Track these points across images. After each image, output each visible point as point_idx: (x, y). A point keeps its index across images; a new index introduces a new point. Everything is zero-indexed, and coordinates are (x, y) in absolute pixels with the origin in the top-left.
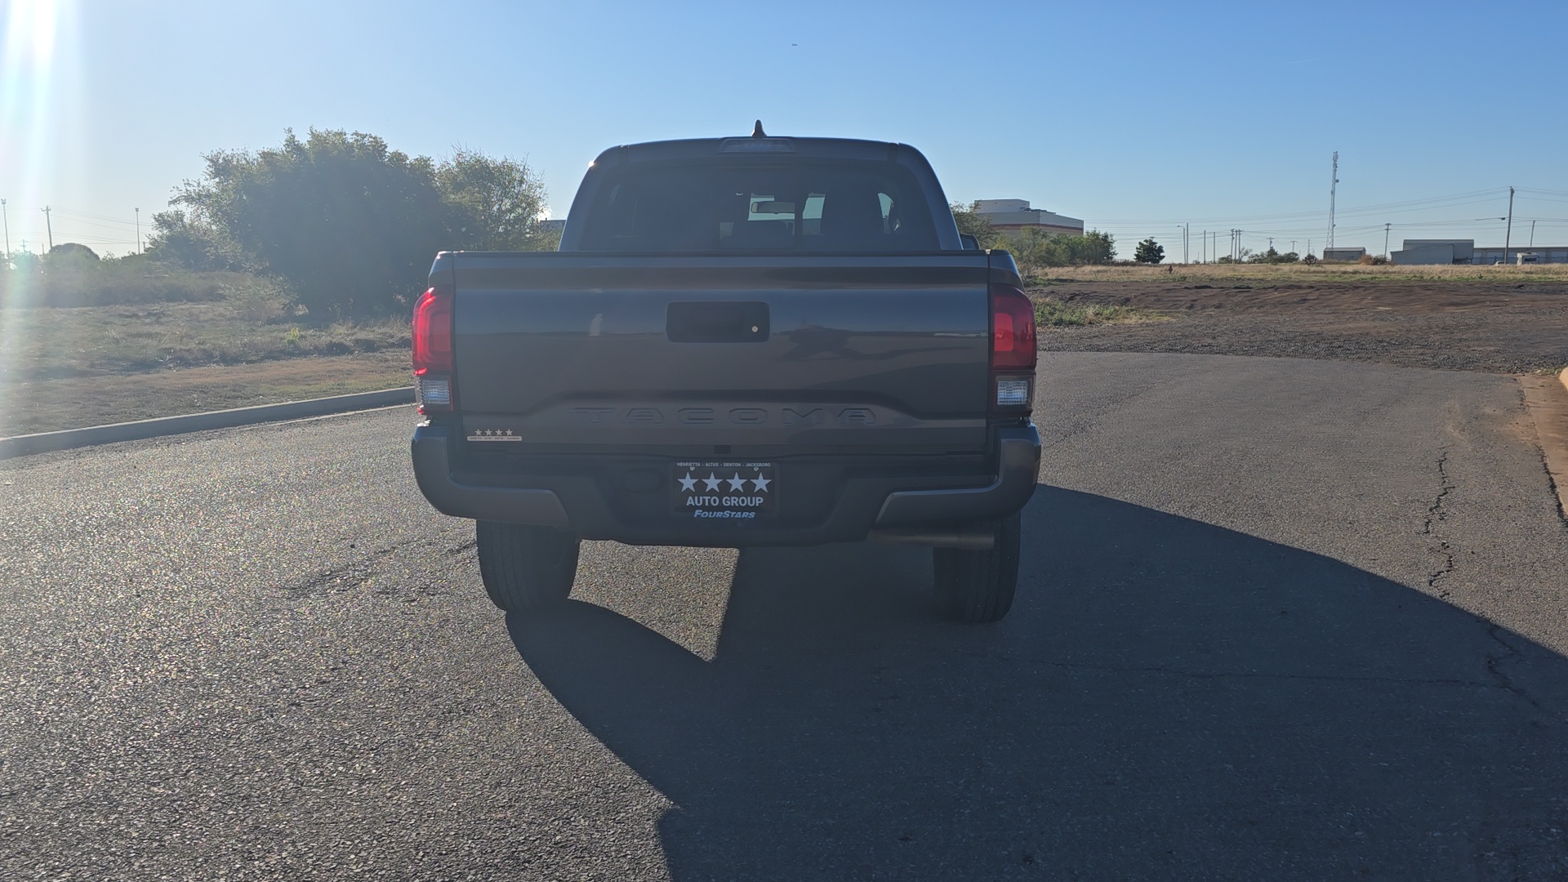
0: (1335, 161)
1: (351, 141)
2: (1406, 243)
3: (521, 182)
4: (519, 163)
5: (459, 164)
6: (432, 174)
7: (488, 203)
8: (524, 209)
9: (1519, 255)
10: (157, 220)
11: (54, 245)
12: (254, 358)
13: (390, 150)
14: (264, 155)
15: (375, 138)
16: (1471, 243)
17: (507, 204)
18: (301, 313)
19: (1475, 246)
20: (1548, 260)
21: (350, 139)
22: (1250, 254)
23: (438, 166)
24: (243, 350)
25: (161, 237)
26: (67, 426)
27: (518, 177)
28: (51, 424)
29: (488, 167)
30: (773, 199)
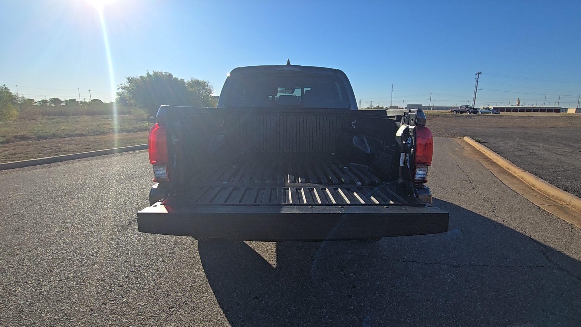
0: (392, 86)
1: (164, 74)
2: (408, 105)
3: (207, 86)
4: (207, 81)
5: (192, 81)
6: (185, 83)
7: (199, 91)
8: (208, 93)
9: (432, 108)
10: (117, 94)
11: (92, 99)
12: (135, 131)
13: (174, 77)
14: (141, 77)
15: (170, 74)
16: (422, 105)
17: (204, 91)
18: (152, 118)
19: (423, 106)
20: (438, 109)
21: (164, 73)
22: (374, 107)
23: (186, 81)
24: (132, 129)
25: (118, 98)
26: (74, 152)
27: (207, 84)
28: (69, 152)
29: (199, 82)
30: (284, 89)
